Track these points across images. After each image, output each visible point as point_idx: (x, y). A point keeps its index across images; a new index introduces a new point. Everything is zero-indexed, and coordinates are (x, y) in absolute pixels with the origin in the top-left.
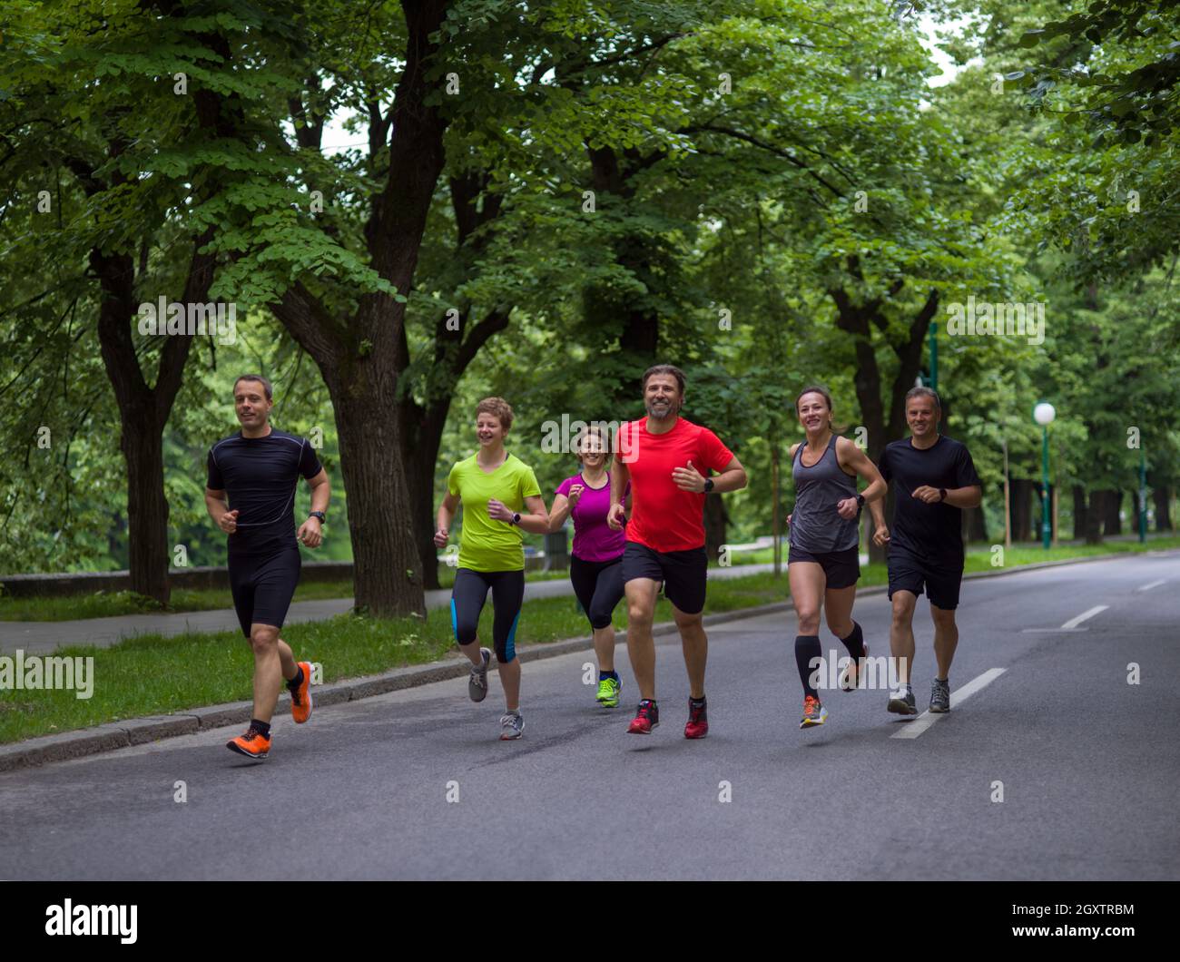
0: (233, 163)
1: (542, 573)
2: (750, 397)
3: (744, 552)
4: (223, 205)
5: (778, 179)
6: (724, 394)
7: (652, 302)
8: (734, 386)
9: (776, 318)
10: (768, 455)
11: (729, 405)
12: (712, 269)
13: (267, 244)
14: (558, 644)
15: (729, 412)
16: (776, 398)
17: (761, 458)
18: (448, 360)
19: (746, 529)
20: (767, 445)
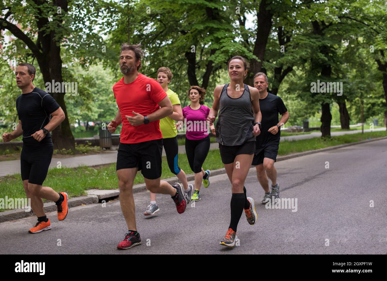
0: (215, 26)
1: (302, 133)
2: (355, 87)
3: (354, 127)
4: (213, 37)
5: (362, 29)
6: (349, 86)
7: (329, 63)
8: (351, 84)
9: (362, 67)
10: (360, 102)
11: (350, 89)
12: (345, 54)
13: (224, 46)
14: (304, 153)
15: (350, 91)
16: (362, 87)
17: (358, 103)
18: (277, 79)
19: (354, 121)
20: (360, 100)
